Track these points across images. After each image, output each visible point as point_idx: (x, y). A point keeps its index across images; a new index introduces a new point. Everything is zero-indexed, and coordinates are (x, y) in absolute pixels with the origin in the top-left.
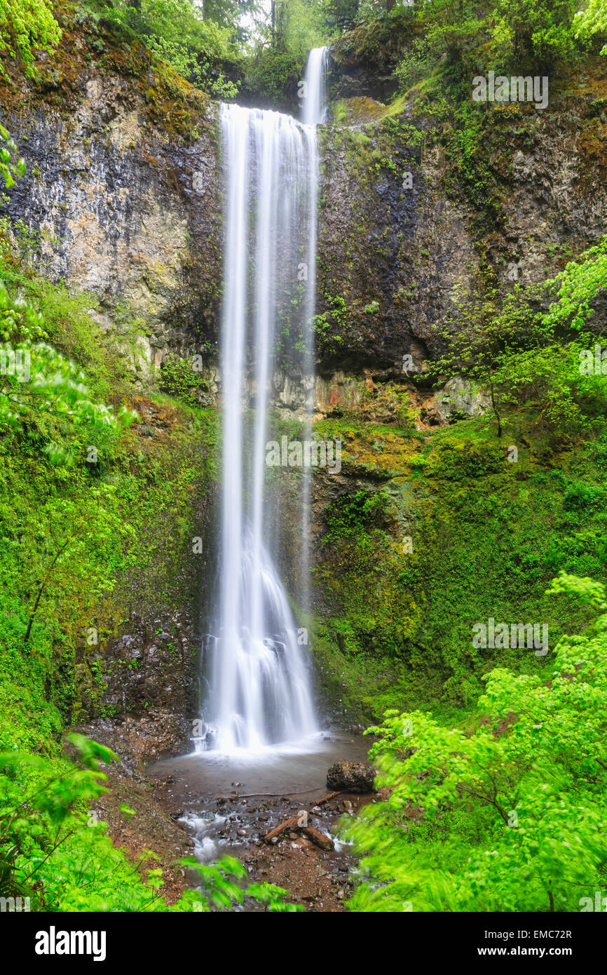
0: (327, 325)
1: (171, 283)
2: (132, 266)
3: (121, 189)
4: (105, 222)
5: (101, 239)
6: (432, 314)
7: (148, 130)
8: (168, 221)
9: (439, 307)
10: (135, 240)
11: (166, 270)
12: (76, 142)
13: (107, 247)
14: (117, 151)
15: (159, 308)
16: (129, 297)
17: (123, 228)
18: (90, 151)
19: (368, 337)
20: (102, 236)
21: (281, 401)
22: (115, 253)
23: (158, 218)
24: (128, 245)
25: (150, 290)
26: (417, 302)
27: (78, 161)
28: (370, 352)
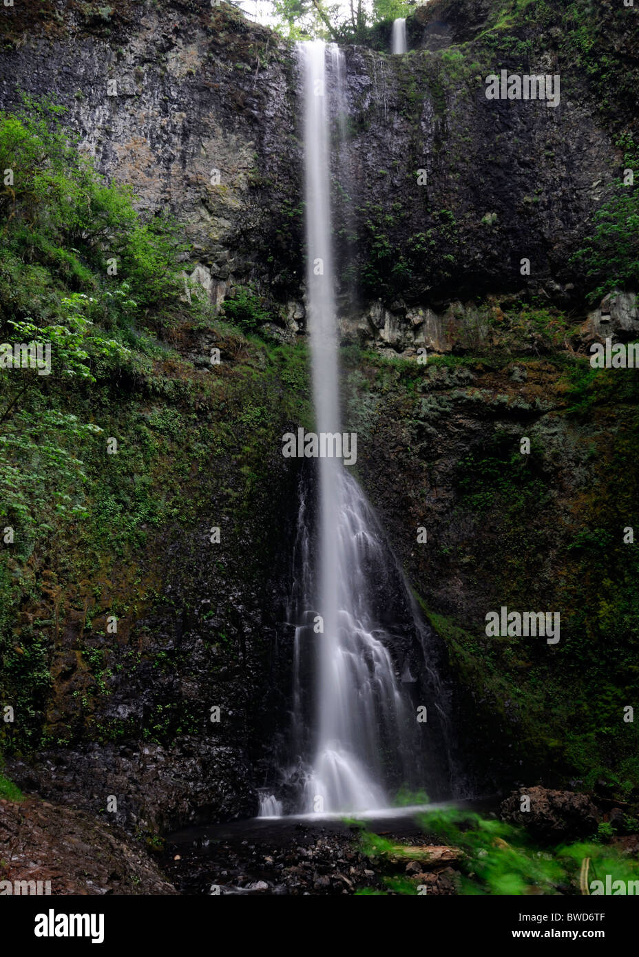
0: (433, 242)
1: (235, 203)
2: (188, 188)
3: (177, 114)
4: (157, 146)
5: (152, 162)
6: (569, 219)
7: (210, 59)
8: (232, 143)
9: (577, 210)
10: (192, 163)
11: (230, 191)
12: (126, 70)
13: (159, 169)
14: (174, 78)
15: (221, 232)
16: (184, 221)
17: (178, 151)
18: (143, 80)
19: (488, 253)
20: (153, 159)
21: (382, 340)
22: (168, 176)
23: (220, 140)
24: (184, 168)
25: (211, 212)
26: (547, 208)
27: (127, 87)
28: (493, 272)
